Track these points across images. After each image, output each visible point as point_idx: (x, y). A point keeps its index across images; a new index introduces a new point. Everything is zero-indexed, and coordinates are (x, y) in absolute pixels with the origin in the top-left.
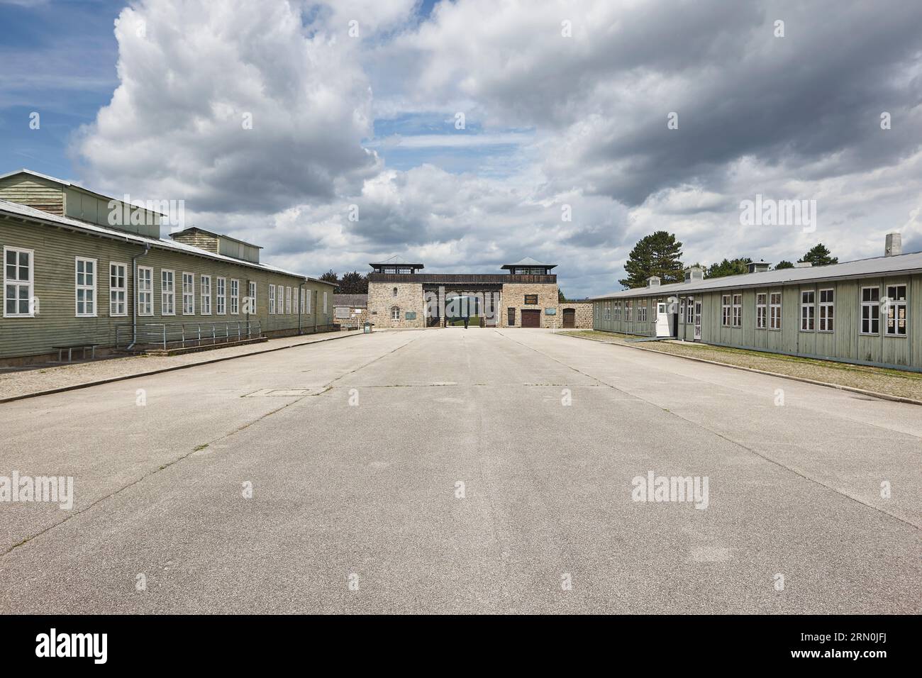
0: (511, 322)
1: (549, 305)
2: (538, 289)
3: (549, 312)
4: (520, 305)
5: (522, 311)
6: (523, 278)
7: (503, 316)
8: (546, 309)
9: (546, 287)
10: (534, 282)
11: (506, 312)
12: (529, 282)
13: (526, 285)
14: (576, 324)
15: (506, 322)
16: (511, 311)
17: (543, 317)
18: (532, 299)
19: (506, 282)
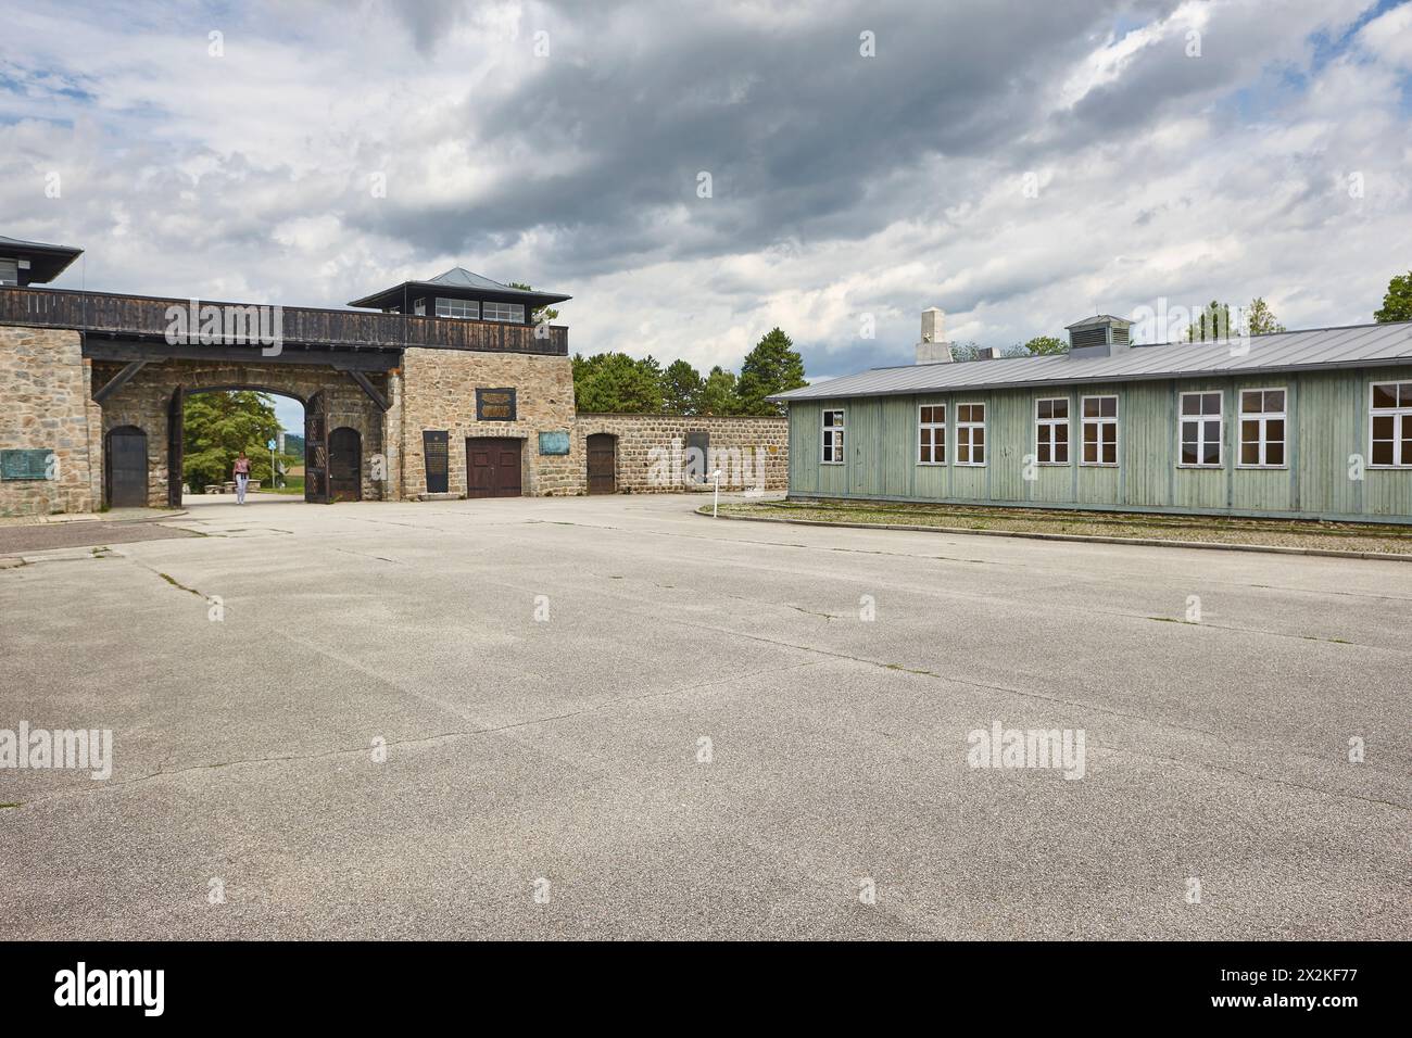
0: (437, 481)
1: (548, 424)
2: (516, 370)
3: (551, 445)
4: (462, 424)
5: (469, 441)
6: (468, 331)
7: (408, 459)
8: (541, 434)
9: (539, 365)
10: (501, 349)
11: (415, 446)
12: (488, 349)
13: (479, 356)
14: (624, 482)
15: (417, 480)
16: (435, 441)
17: (533, 463)
18: (498, 403)
19: (415, 343)
